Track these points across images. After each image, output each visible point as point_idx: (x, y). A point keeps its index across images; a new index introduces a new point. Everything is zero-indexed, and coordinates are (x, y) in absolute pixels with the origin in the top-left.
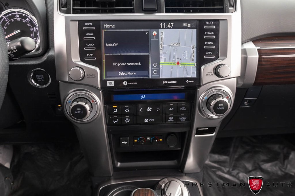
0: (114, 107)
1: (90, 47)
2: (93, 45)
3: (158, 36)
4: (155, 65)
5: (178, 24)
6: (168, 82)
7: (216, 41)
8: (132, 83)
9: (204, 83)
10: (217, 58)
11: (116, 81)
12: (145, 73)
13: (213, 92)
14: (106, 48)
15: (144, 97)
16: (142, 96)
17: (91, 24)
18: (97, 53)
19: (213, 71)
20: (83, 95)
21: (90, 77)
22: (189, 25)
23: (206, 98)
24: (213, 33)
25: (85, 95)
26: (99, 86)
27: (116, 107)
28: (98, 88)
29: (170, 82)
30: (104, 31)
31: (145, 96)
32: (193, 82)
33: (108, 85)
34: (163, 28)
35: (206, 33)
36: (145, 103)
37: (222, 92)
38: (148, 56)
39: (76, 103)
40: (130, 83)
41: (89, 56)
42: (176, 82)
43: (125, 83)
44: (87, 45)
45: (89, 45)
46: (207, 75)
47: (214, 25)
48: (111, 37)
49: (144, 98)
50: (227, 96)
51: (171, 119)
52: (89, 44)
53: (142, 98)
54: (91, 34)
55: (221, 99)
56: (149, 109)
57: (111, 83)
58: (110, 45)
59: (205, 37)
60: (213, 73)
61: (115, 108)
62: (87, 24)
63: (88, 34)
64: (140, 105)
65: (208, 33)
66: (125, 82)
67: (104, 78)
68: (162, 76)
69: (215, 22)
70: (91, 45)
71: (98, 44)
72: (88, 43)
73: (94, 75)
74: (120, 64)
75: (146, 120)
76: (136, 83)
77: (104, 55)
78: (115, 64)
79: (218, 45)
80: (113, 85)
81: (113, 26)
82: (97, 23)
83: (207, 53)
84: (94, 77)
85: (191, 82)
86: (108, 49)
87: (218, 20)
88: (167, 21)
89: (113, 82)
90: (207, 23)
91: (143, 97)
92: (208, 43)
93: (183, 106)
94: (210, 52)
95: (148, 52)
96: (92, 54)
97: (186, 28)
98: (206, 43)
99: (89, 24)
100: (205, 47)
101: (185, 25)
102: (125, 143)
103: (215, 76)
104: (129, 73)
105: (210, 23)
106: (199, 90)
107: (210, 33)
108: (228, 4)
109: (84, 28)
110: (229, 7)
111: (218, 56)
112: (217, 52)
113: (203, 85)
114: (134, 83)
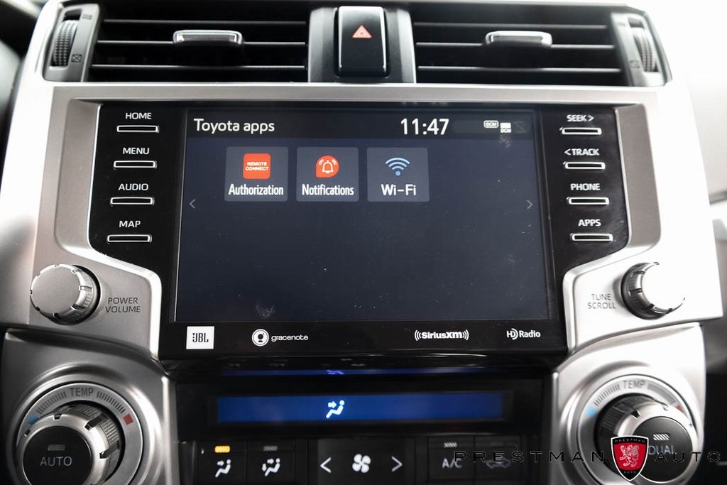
0: (219, 449)
1: (134, 194)
2: (145, 187)
6: (436, 335)
7: (610, 180)
8: (290, 338)
9: (581, 341)
10: (622, 242)
11: (222, 329)
13: (617, 387)
15: (341, 409)
16: (332, 405)
17: (147, 116)
19: (611, 293)
20: (91, 390)
21: (118, 310)
22: (506, 127)
24: (596, 152)
25: (100, 394)
26: (154, 348)
27: (226, 449)
28: (149, 353)
29: (442, 336)
31: (342, 403)
32: (538, 335)
33: (191, 345)
34: (411, 135)
35: (571, 152)
40: (281, 338)
41: (125, 230)
42: (465, 336)
43: (261, 337)
44: (122, 187)
46: (591, 306)
47: (595, 123)
49: (338, 412)
50: (675, 404)
52: (132, 187)
53: (332, 412)
54: (142, 151)
55: (657, 411)
56: (361, 463)
59: (569, 165)
60: (613, 300)
61: (223, 456)
62: (131, 116)
63: (131, 151)
64: (322, 444)
65: (577, 152)
66: (260, 332)
69: (602, 117)
70: (140, 187)
71: (164, 185)
72: (128, 182)
73: (136, 300)
76: (306, 338)
79: (621, 195)
80: (210, 345)
83: (581, 223)
84: (136, 309)
85: (527, 335)
87: (609, 108)
88: (426, 110)
89: (209, 331)
90: (571, 118)
91: (336, 409)
92: (582, 187)
94: (591, 222)
96: (138, 223)
98: (573, 186)
99: (140, 116)
100: (573, 201)
101: (489, 124)
103: (624, 311)
105: (583, 118)
106: (558, 379)
107: (587, 152)
108: (637, 62)
109: (120, 129)
110: (642, 69)
111: (626, 237)
112: (618, 221)
113: (578, 349)
114: (296, 338)
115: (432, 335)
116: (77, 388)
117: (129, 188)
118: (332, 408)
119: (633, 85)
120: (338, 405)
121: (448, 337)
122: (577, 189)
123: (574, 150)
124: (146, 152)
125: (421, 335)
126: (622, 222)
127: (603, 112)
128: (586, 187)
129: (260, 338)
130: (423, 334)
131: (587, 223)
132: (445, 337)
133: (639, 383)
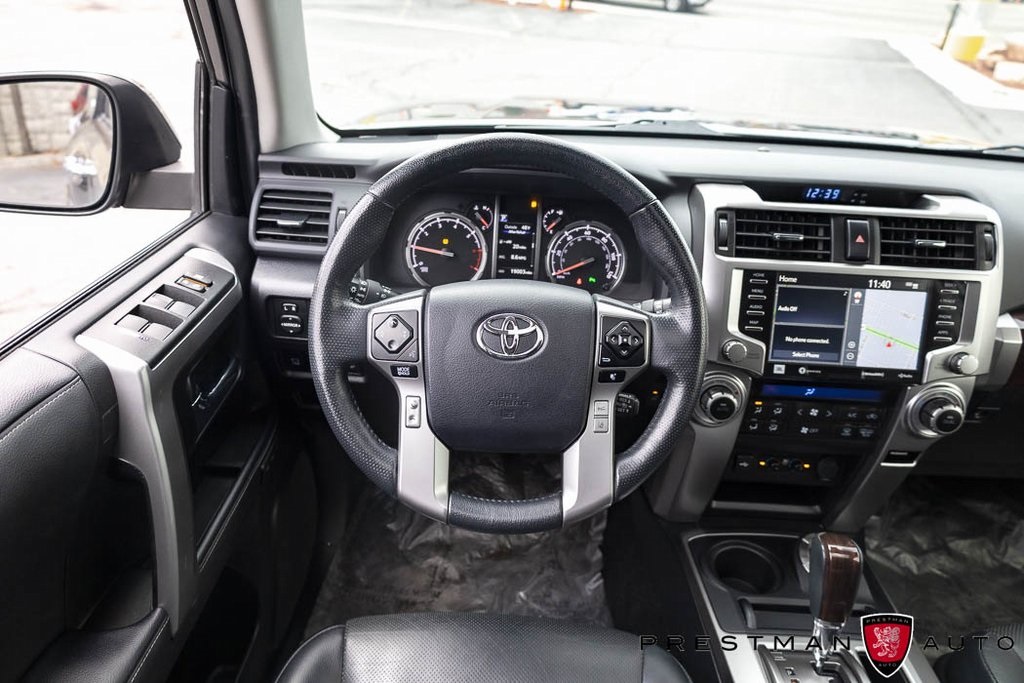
0: (757, 403)
1: (756, 310)
2: (761, 307)
3: (862, 300)
4: (852, 345)
5: (898, 284)
6: (870, 374)
7: (957, 315)
8: (814, 371)
9: (929, 380)
10: (954, 342)
11: (788, 366)
12: (834, 356)
14: (779, 312)
16: (810, 390)
17: (763, 275)
18: (765, 321)
19: (943, 364)
21: (752, 357)
22: (916, 286)
23: (921, 402)
24: (953, 302)
26: (762, 372)
27: (760, 403)
29: (873, 375)
30: (778, 286)
31: (814, 390)
32: (910, 376)
33: (776, 372)
34: (873, 288)
35: (943, 301)
36: (812, 401)
37: (949, 395)
38: (842, 330)
40: (811, 371)
41: (752, 325)
42: (882, 375)
44: (751, 307)
45: (756, 307)
46: (936, 368)
47: (957, 289)
48: (788, 296)
49: (811, 393)
50: (957, 403)
51: (847, 432)
53: (808, 392)
54: (759, 291)
55: (952, 408)
56: (814, 412)
57: (779, 369)
58: (786, 309)
59: (940, 307)
60: (942, 366)
61: (759, 406)
62: (756, 275)
63: (755, 291)
64: (800, 405)
65: (946, 301)
66: (802, 368)
67: (770, 360)
68: (860, 364)
69: (960, 286)
70: (758, 307)
71: (768, 306)
72: (754, 304)
73: (758, 355)
74: (796, 340)
75: (804, 430)
76: (820, 372)
77: (774, 323)
78: (788, 339)
79: (960, 321)
80: (783, 372)
81: (795, 280)
82: (772, 275)
83: (940, 332)
84: (758, 359)
85: (906, 376)
86: (782, 315)
87: (964, 282)
88: (881, 279)
89: (783, 367)
90: (947, 285)
92: (943, 317)
93: (872, 412)
94: (943, 332)
95: (843, 324)
96: (758, 322)
97: (910, 289)
99: (760, 275)
100: (938, 323)
101: (908, 284)
102: (745, 465)
103: (948, 370)
104: (808, 354)
105: (952, 286)
106: (910, 389)
107: (949, 301)
108: (983, 256)
109: (752, 281)
110: (984, 261)
111: (957, 338)
113: (924, 383)
119: (978, 270)
124: (762, 292)
126: (957, 333)
127: (962, 284)
128: (945, 317)
130: (865, 373)
133: (944, 394)
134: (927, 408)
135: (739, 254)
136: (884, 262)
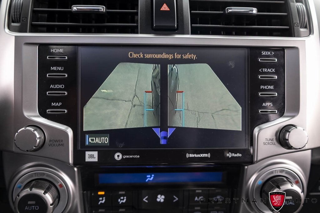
0: (100, 193)
1: (58, 90)
2: (62, 86)
6: (196, 155)
7: (279, 85)
8: (131, 157)
9: (259, 158)
10: (281, 114)
11: (101, 153)
13: (272, 172)
15: (152, 178)
16: (149, 176)
17: (61, 51)
18: (70, 101)
19: (274, 138)
20: (44, 174)
21: (54, 145)
23: (260, 182)
24: (273, 70)
25: (48, 175)
26: (71, 161)
27: (103, 193)
28: (69, 164)
29: (199, 156)
31: (153, 175)
32: (240, 155)
33: (88, 159)
35: (262, 70)
37: (287, 172)
39: (27, 191)
40: (128, 157)
41: (54, 107)
42: (209, 155)
44: (51, 86)
46: (265, 144)
47: (275, 56)
50: (296, 180)
52: (56, 86)
53: (148, 179)
54: (60, 69)
56: (161, 198)
57: (92, 156)
59: (261, 77)
60: (275, 141)
61: (102, 196)
62: (54, 51)
63: (54, 68)
64: (144, 192)
65: (265, 70)
66: (118, 154)
69: (278, 53)
70: (60, 86)
72: (54, 84)
73: (62, 141)
76: (138, 156)
79: (283, 91)
80: (96, 160)
83: (264, 104)
84: (63, 145)
85: (236, 155)
87: (283, 49)
89: (95, 154)
90: (264, 53)
91: (150, 178)
92: (266, 87)
93: (218, 194)
94: (268, 104)
96: (60, 104)
98: (262, 87)
99: (58, 50)
100: (261, 94)
103: (279, 145)
105: (269, 53)
106: (247, 169)
107: (269, 70)
108: (298, 23)
109: (49, 57)
110: (299, 27)
111: (284, 111)
112: (281, 103)
113: (257, 162)
114: (134, 157)
115: (194, 155)
116: (38, 173)
117: (55, 87)
118: (148, 178)
119: (294, 37)
120: (151, 177)
121: (201, 156)
122: (263, 88)
123: (263, 69)
124: (62, 69)
125: (189, 155)
126: (282, 104)
127: (280, 51)
128: (267, 87)
129: (118, 156)
130: (190, 155)
131: (266, 105)
132: (200, 156)
133: (282, 171)
134: (266, 188)
135: (35, 29)
136: (194, 31)
